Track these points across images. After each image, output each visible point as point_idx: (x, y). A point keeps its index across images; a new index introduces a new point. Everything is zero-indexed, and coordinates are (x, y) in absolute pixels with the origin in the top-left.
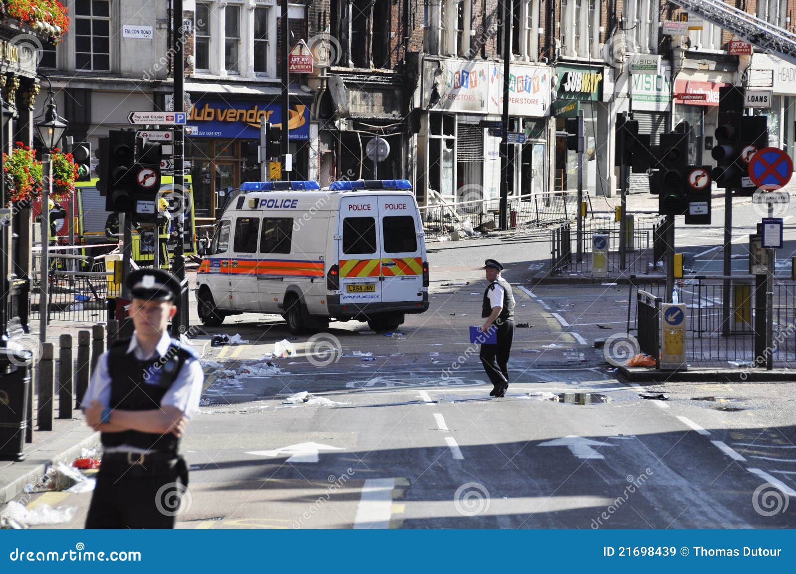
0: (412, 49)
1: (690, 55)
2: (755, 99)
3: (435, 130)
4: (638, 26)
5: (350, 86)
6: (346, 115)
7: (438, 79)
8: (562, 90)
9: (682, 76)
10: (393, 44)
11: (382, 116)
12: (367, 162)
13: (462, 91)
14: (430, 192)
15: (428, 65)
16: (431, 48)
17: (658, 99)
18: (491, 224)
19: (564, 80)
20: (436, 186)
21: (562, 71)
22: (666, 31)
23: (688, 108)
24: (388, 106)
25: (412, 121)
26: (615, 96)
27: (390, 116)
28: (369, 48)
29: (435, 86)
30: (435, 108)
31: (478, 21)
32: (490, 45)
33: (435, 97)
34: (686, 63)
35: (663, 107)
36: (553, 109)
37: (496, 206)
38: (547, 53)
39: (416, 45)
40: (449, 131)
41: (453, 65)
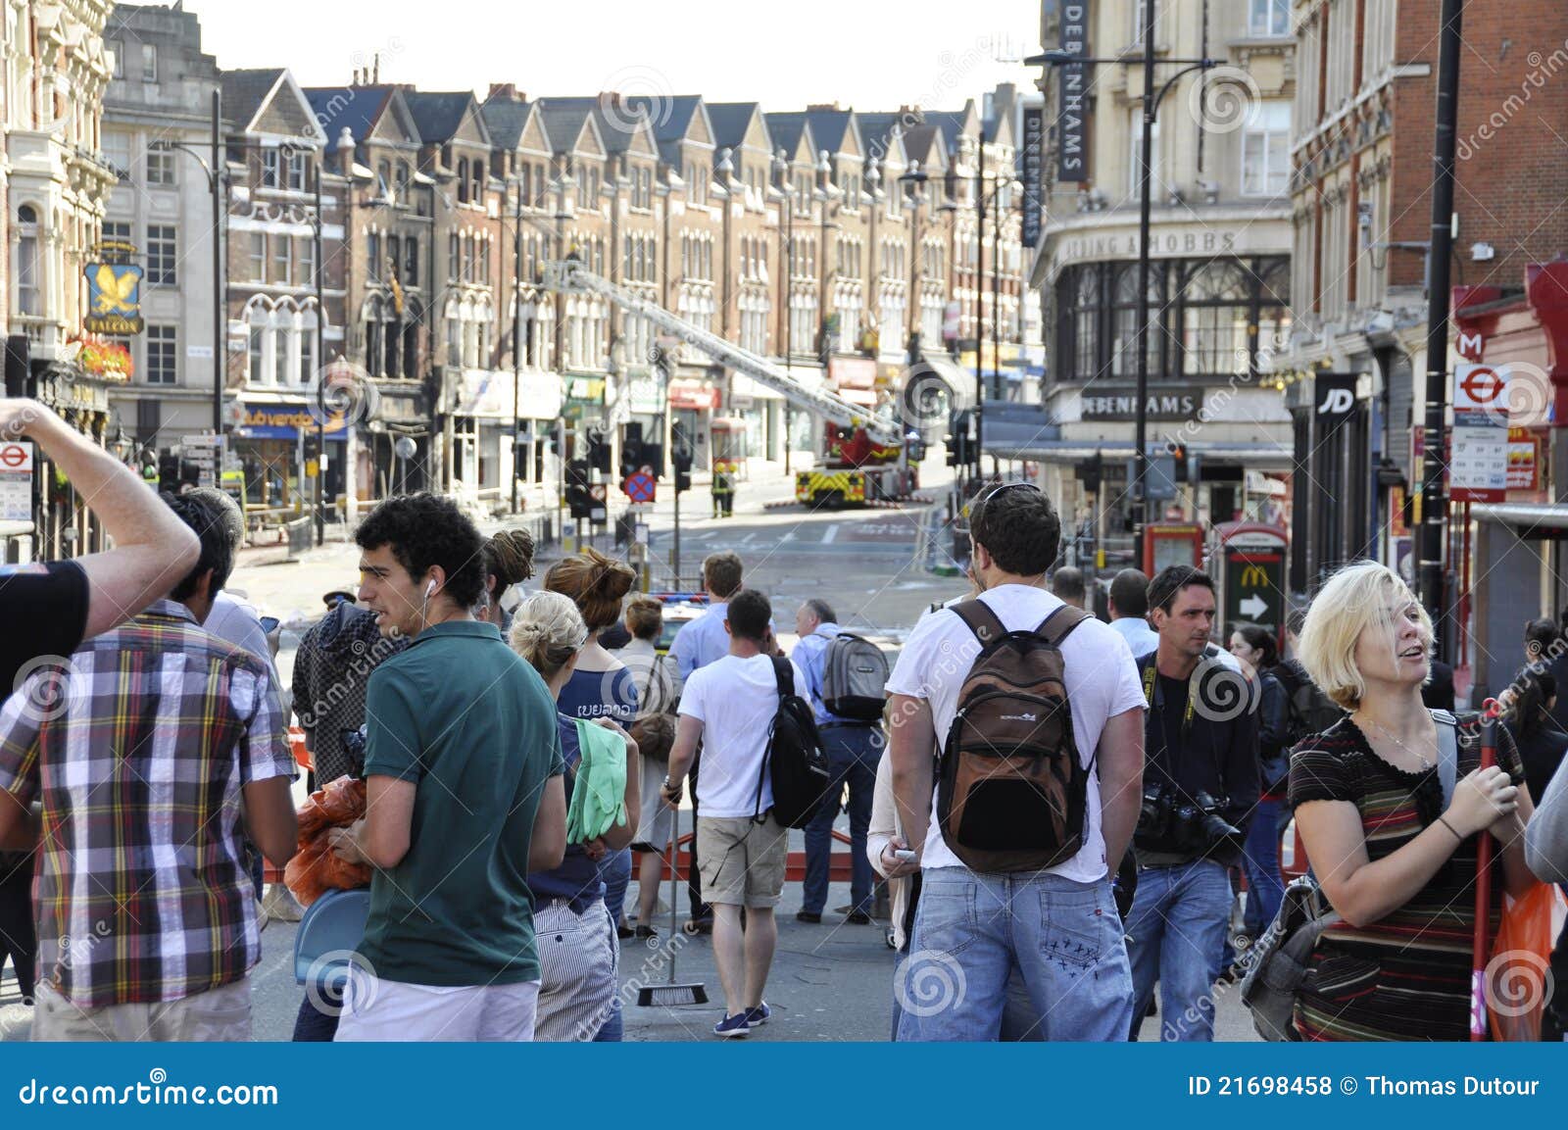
0: (437, 363)
1: (681, 365)
2: (738, 402)
3: (458, 430)
4: (637, 341)
5: (384, 394)
6: (380, 418)
7: (460, 388)
8: (569, 396)
9: (675, 383)
10: (421, 360)
11: (412, 418)
12: (398, 460)
13: (484, 398)
14: (453, 481)
15: (451, 376)
16: (454, 361)
17: (658, 402)
18: (504, 510)
19: (571, 387)
20: (458, 475)
21: (569, 379)
22: (660, 346)
23: (683, 410)
24: (418, 410)
25: (438, 423)
26: (617, 399)
27: (418, 419)
28: (400, 362)
29: (457, 394)
30: (458, 412)
31: (496, 340)
32: (508, 358)
33: (457, 403)
34: (678, 372)
35: (661, 409)
36: (562, 413)
37: (509, 494)
38: (556, 363)
39: (441, 359)
40: (470, 430)
41: (473, 376)
